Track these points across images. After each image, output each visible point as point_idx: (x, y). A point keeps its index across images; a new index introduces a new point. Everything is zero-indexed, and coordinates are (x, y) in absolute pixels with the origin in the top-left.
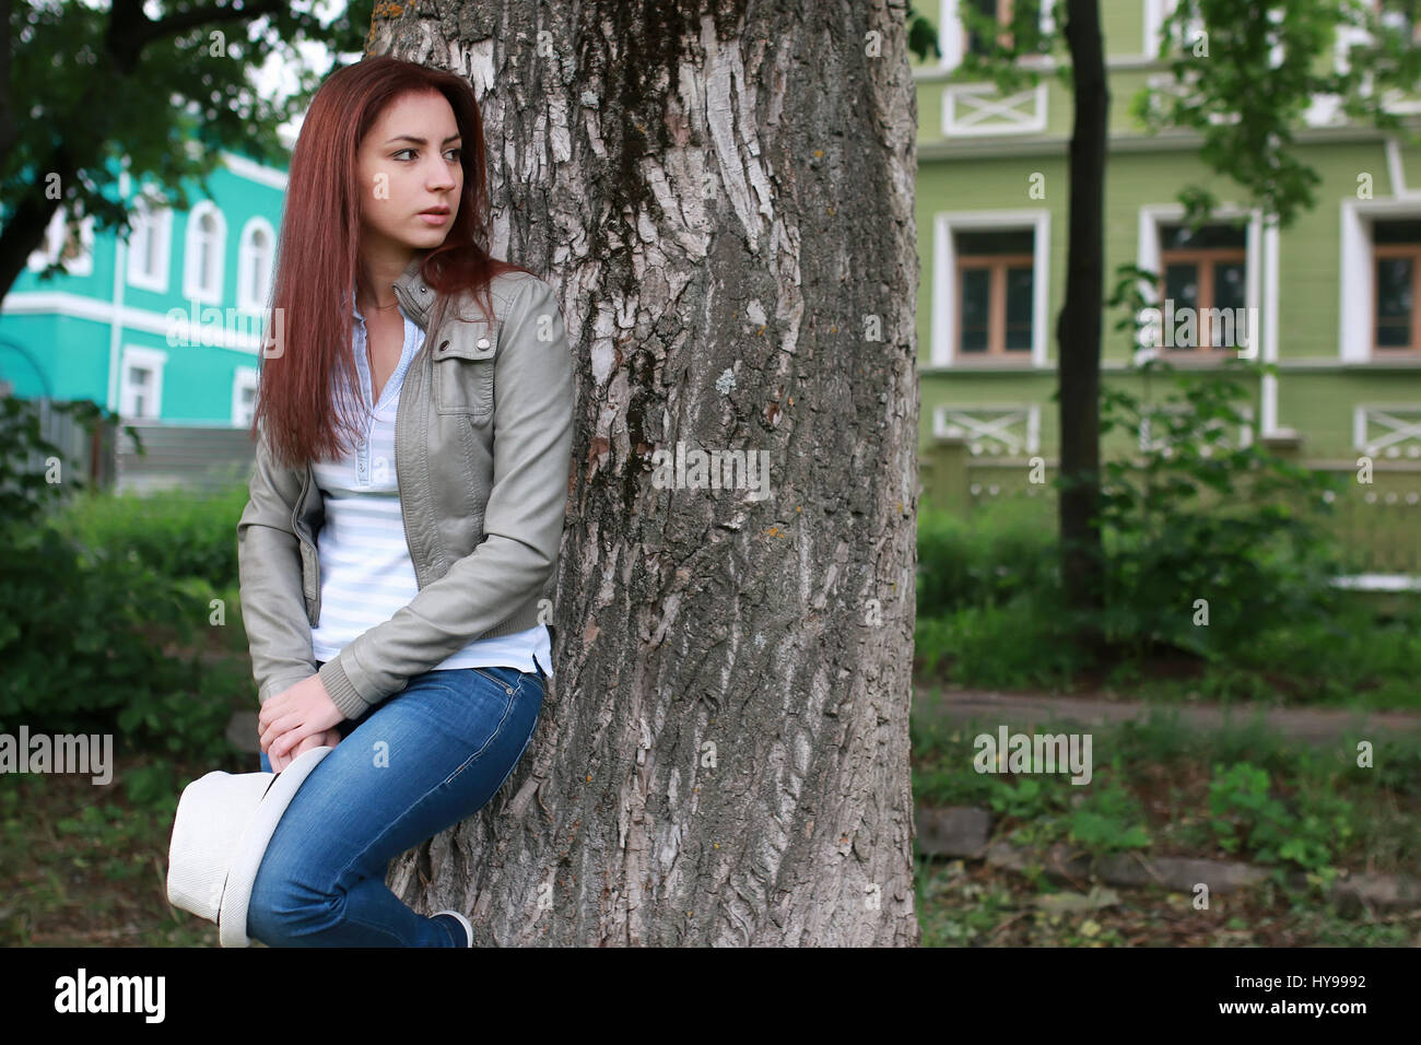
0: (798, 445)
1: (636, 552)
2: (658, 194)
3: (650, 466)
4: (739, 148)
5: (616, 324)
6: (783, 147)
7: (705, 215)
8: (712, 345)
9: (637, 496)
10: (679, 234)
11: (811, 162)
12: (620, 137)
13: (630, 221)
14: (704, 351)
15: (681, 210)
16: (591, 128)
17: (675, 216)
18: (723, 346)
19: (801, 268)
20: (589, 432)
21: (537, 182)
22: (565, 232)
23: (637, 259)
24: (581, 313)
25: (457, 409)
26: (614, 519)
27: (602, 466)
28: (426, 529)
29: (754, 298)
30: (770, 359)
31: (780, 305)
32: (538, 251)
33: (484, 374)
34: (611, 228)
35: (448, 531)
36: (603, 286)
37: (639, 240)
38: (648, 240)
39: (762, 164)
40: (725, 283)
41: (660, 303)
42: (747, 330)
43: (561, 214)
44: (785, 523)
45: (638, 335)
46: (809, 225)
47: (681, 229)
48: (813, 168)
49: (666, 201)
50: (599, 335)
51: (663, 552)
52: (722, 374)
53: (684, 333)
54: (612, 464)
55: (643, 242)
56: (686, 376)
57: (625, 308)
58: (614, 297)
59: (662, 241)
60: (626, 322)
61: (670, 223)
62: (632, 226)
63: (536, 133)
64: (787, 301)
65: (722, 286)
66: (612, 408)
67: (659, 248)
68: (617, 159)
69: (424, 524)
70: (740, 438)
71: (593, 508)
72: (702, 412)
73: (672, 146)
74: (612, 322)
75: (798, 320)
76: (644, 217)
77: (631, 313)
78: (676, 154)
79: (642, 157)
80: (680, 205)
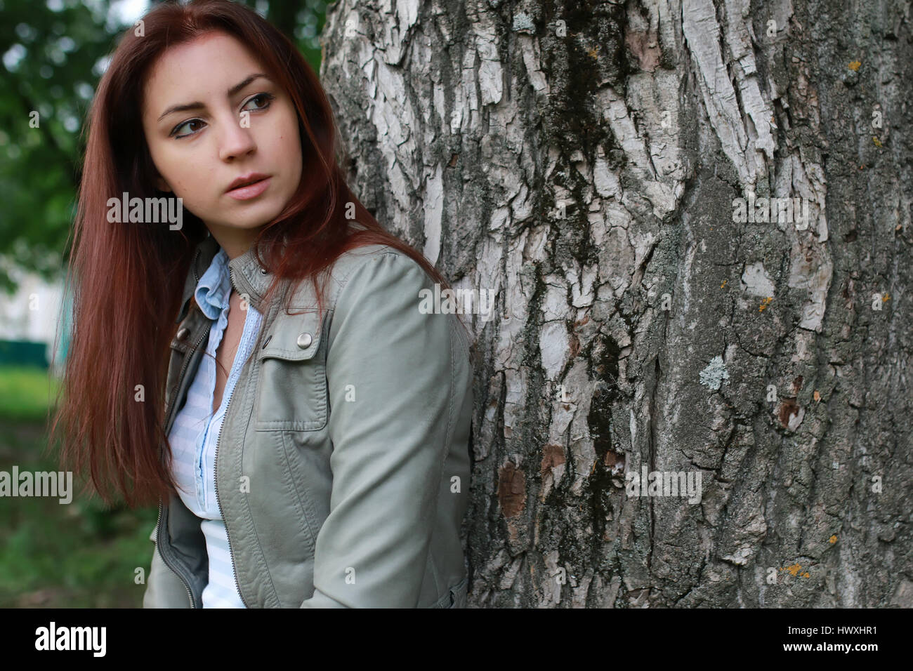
0: (832, 454)
1: (615, 587)
2: (619, 134)
3: (622, 482)
4: (729, 68)
5: (570, 302)
6: (794, 60)
7: (680, 157)
8: (692, 326)
9: (608, 518)
10: (646, 183)
11: (844, 77)
12: (565, 66)
13: (583, 171)
14: (682, 333)
15: (649, 153)
16: (529, 59)
17: (641, 160)
18: (707, 327)
19: (829, 218)
20: (539, 437)
21: (469, 130)
22: (502, 190)
23: (595, 219)
24: (527, 290)
25: (272, 424)
26: (578, 548)
27: (558, 481)
28: (256, 574)
29: (752, 262)
30: (781, 341)
31: (794, 269)
32: (473, 216)
33: (312, 378)
34: (559, 181)
35: (283, 579)
36: (552, 257)
37: (596, 194)
38: (606, 194)
39: (763, 86)
40: (707, 244)
41: (625, 273)
42: (743, 305)
43: (497, 169)
44: (812, 558)
45: (598, 316)
46: (841, 162)
47: (648, 177)
48: (847, 84)
49: (630, 143)
50: (548, 317)
51: (651, 589)
52: (708, 363)
53: (649, 312)
54: (570, 478)
55: (601, 197)
56: (658, 368)
57: (580, 282)
58: (565, 269)
59: (626, 194)
60: (582, 299)
61: (635, 170)
62: (586, 178)
63: (465, 72)
64: (805, 263)
65: (704, 248)
66: (568, 408)
67: (621, 203)
68: (560, 93)
69: (252, 568)
70: (739, 447)
71: (552, 533)
72: (683, 414)
73: (636, 71)
74: (565, 300)
75: (824, 288)
76: (601, 166)
77: (588, 286)
78: (642, 82)
79: (596, 91)
80: (647, 146)
